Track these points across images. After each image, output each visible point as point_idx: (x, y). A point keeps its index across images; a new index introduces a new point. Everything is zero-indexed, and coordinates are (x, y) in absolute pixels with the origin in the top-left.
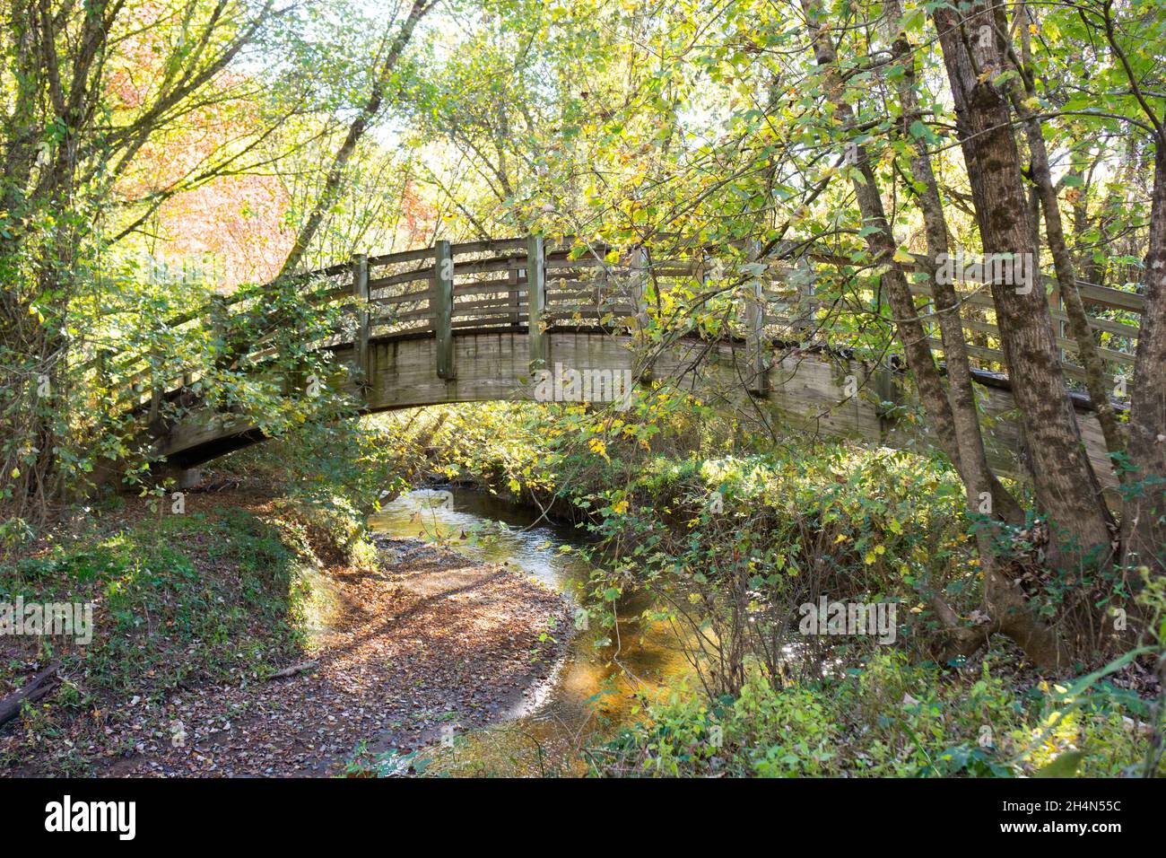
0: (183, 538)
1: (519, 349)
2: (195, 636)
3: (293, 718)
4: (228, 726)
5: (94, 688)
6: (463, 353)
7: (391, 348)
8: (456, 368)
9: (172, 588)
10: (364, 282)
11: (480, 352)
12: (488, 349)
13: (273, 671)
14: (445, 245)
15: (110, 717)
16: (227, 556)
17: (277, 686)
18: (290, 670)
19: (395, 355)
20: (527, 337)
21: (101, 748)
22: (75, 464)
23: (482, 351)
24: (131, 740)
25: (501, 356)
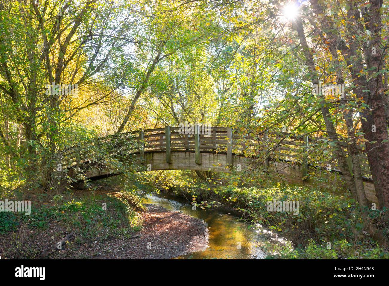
0: (98, 202)
1: (192, 156)
2: (108, 227)
3: (140, 248)
4: (123, 249)
5: (84, 239)
6: (174, 157)
7: (151, 154)
8: (172, 161)
9: (99, 214)
10: (143, 136)
11: (179, 157)
12: (182, 156)
13: (131, 236)
14: (168, 127)
15: (90, 246)
16: (112, 207)
17: (132, 240)
18: (135, 236)
19: (153, 156)
20: (194, 154)
21: (89, 254)
22: (71, 180)
23: (180, 156)
24: (97, 252)
25: (186, 158)
